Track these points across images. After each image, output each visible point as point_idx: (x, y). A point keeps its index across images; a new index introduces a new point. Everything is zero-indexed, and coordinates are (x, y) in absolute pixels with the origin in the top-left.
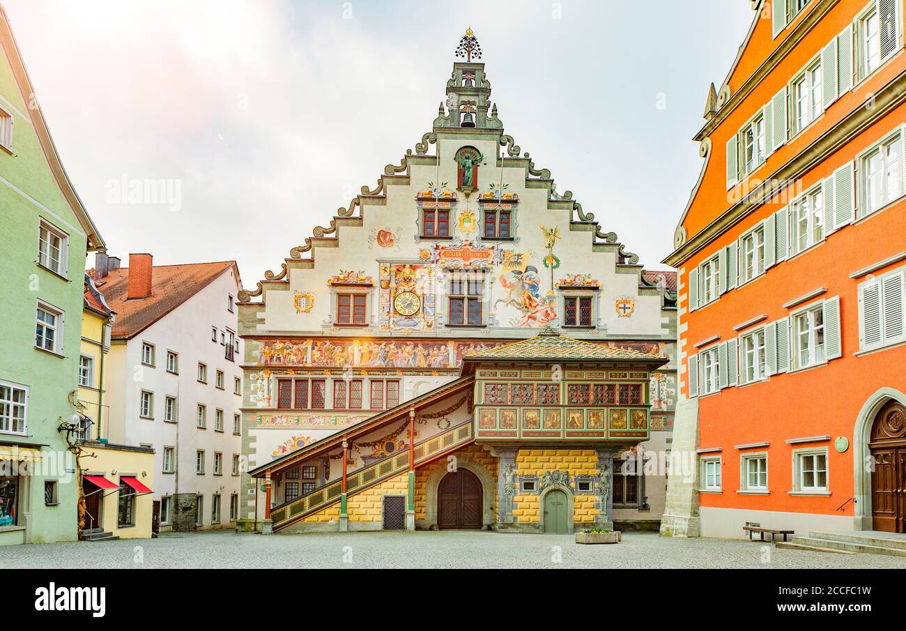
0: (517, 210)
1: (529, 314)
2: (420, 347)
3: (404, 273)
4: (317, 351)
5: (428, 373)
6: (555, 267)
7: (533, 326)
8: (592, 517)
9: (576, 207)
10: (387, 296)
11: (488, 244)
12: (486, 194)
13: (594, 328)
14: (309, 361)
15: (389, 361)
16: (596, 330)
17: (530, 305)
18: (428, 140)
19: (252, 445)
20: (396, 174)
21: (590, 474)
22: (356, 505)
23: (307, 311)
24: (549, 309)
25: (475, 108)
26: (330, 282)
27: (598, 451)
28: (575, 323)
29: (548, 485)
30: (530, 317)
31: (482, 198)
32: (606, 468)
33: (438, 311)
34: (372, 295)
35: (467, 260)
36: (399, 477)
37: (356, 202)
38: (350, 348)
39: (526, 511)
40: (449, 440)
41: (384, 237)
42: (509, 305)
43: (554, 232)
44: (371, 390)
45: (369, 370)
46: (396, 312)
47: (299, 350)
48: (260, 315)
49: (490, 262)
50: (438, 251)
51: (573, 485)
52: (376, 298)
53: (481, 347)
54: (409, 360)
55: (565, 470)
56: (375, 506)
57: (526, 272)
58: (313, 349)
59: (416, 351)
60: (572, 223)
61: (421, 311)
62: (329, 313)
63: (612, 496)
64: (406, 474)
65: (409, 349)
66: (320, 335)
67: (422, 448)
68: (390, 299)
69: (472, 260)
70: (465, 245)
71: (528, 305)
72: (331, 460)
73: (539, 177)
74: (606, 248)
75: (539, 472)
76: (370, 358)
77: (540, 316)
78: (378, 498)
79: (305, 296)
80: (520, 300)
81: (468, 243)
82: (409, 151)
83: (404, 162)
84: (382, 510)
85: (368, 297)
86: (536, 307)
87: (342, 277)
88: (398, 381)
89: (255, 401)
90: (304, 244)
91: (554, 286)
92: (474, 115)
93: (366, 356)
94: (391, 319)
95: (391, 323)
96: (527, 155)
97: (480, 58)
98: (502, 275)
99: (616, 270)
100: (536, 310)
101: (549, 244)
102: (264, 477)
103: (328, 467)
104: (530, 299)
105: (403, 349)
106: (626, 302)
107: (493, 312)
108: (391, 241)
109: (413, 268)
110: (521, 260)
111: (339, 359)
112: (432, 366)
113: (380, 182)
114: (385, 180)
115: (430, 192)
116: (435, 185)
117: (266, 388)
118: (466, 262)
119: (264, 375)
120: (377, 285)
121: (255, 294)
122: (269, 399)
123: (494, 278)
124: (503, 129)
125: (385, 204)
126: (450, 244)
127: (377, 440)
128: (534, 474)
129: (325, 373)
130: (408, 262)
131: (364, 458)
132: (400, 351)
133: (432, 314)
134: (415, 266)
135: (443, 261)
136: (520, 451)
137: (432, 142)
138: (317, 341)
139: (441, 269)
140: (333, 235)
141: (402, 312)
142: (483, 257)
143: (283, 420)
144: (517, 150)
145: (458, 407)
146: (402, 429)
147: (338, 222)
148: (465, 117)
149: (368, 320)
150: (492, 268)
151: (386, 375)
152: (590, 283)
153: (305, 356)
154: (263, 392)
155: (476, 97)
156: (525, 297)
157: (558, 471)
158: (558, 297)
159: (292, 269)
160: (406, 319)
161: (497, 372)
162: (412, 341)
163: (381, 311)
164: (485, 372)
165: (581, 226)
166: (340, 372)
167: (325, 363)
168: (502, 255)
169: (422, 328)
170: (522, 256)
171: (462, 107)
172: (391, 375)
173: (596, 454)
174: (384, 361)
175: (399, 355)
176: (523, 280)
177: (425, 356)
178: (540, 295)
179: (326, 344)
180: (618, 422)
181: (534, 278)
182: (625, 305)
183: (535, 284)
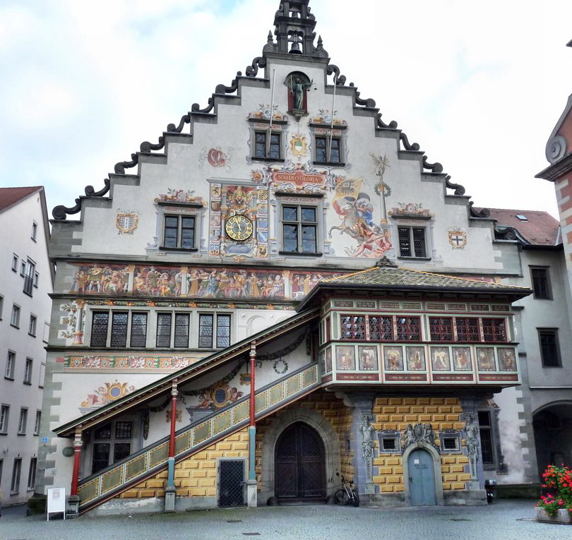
0: (347, 137)
1: (364, 243)
2: (253, 276)
3: (236, 194)
4: (140, 278)
5: (262, 307)
6: (387, 195)
7: (369, 256)
8: (462, 483)
9: (403, 137)
10: (217, 219)
11: (320, 169)
12: (316, 119)
14: (130, 289)
15: (220, 291)
16: (431, 262)
17: (365, 233)
18: (257, 64)
19: (56, 394)
20: (226, 94)
21: (454, 427)
22: (186, 473)
23: (130, 232)
24: (384, 239)
25: (301, 38)
26: (157, 201)
28: (410, 255)
29: (412, 442)
30: (365, 247)
31: (313, 122)
32: (472, 420)
33: (272, 237)
34: (202, 217)
35: (300, 184)
36: (237, 434)
37: (186, 119)
38: (177, 275)
39: (388, 477)
40: (294, 385)
41: (215, 157)
42: (344, 233)
43: (383, 159)
44: (200, 326)
45: (198, 301)
46: (227, 236)
47: (118, 276)
48: (76, 235)
49: (323, 187)
50: (271, 174)
52: (206, 221)
53: (318, 278)
54: (242, 291)
55: (427, 424)
56: (209, 475)
57: (359, 198)
58: (135, 275)
59: (250, 281)
60: (400, 152)
61: (254, 237)
62: (155, 235)
63: (481, 456)
64: (245, 430)
65: (241, 278)
66: (144, 260)
67: (264, 395)
68: (221, 222)
69: (305, 184)
71: (362, 234)
72: (151, 414)
73: (364, 106)
74: (433, 178)
76: (199, 288)
77: (374, 245)
78: (211, 463)
79: (129, 216)
80: (354, 228)
81: (300, 167)
82: (239, 73)
83: (235, 82)
84: (217, 480)
85: (198, 219)
86: (371, 235)
87: (170, 196)
88: (230, 316)
89: (63, 337)
91: (387, 216)
92: (301, 45)
93: (195, 285)
94: (222, 244)
95: (222, 248)
96: (352, 84)
98: (335, 202)
99: (445, 201)
100: (371, 240)
101: (379, 172)
103: (146, 423)
104: (364, 227)
105: (235, 278)
106: (458, 233)
107: (328, 239)
108: (223, 161)
109: (245, 189)
110: (353, 187)
111: (165, 289)
112: (267, 298)
113: (212, 102)
114: (217, 99)
115: (262, 113)
116: (265, 106)
117: (77, 322)
118: (298, 187)
119: (76, 305)
120: (207, 206)
121: (72, 211)
122: (81, 335)
123: (328, 205)
124: (330, 59)
125: (216, 122)
126: (283, 167)
127: (206, 387)
128: (394, 428)
129: (147, 304)
130: (240, 183)
131: (190, 410)
132: (232, 281)
133: (266, 240)
134: (247, 188)
135: (276, 184)
136: (376, 399)
137: (261, 67)
138: (140, 267)
139: (274, 193)
140: (162, 151)
141: (233, 237)
142: (316, 182)
143: (95, 361)
144: (343, 79)
145: (296, 347)
146: (234, 373)
147: (167, 138)
148: (293, 46)
149: (197, 245)
150: (325, 194)
151: (217, 307)
152: (422, 213)
153: (126, 284)
154: (74, 326)
155: (303, 28)
156: (360, 225)
157: (420, 424)
158: (392, 226)
159: (115, 185)
160: (238, 244)
161: (352, 303)
162: (245, 269)
163: (211, 235)
164: (340, 302)
165: (408, 155)
166: (165, 304)
167: (149, 293)
168: (334, 181)
169: (255, 255)
170: (354, 182)
171: (289, 37)
172: (223, 307)
173: (460, 402)
174: (215, 292)
175: (231, 285)
176: (356, 207)
177: (258, 286)
178: (374, 223)
179: (150, 270)
180: (486, 363)
181: (367, 206)
182: (457, 237)
183: (368, 211)
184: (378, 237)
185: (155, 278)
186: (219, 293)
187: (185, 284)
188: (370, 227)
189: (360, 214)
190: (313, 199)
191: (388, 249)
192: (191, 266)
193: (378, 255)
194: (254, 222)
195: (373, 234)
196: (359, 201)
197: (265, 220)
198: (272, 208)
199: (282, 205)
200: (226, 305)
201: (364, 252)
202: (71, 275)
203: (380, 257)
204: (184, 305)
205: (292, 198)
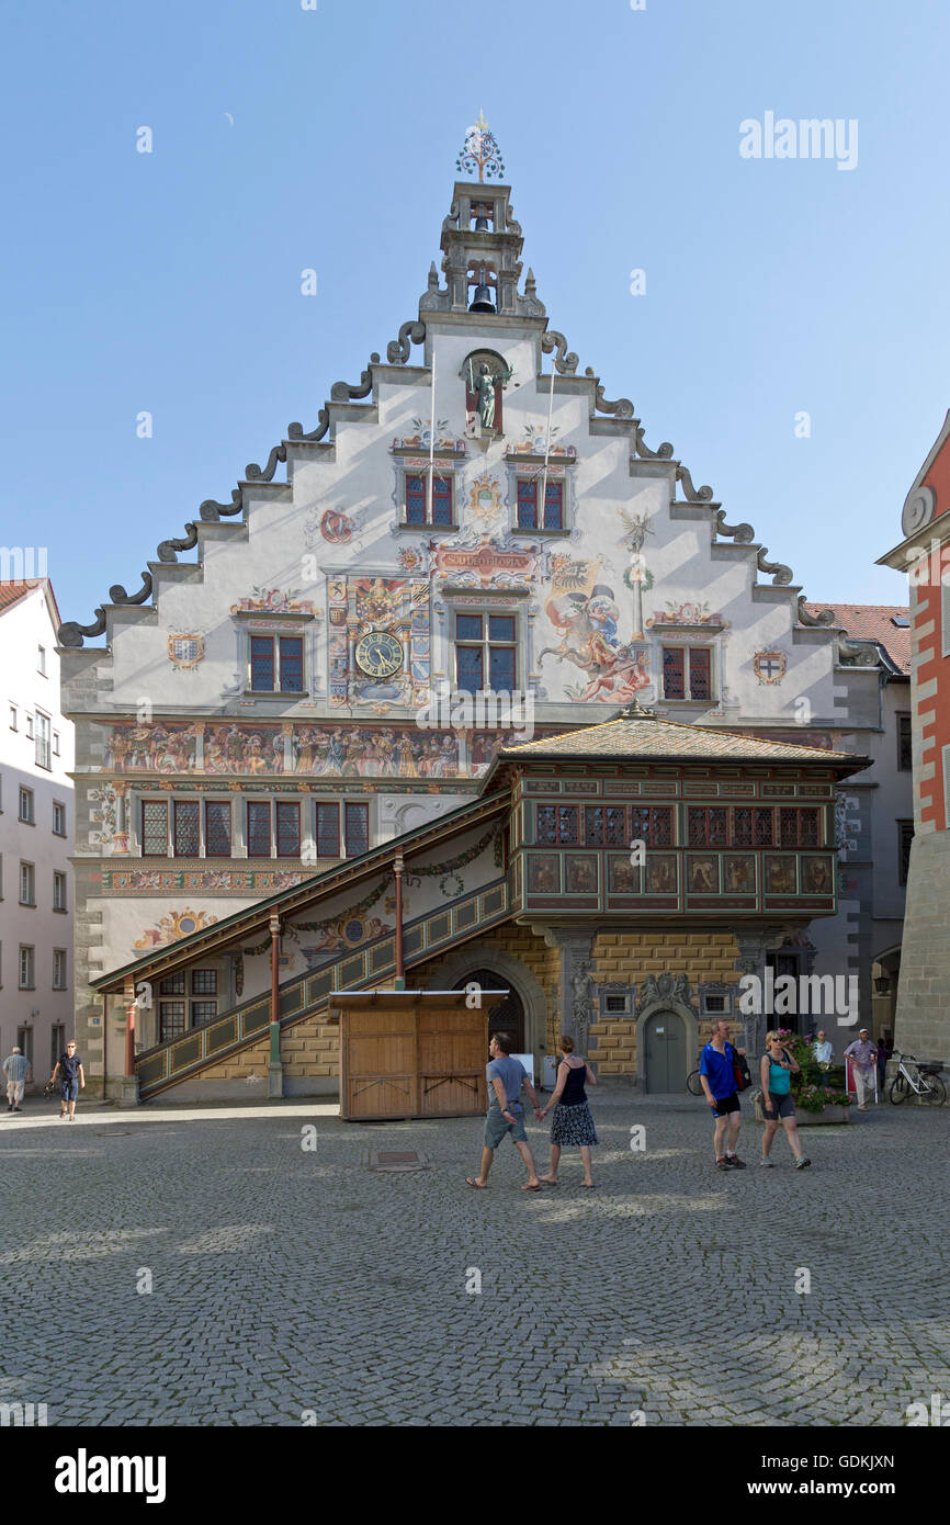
0: (575, 477)
1: (600, 677)
2: (406, 739)
3: (373, 594)
4: (214, 744)
5: (421, 789)
6: (641, 589)
7: (608, 700)
9: (683, 475)
10: (341, 639)
11: (525, 543)
12: (519, 444)
13: (716, 704)
14: (200, 762)
15: (348, 765)
16: (719, 710)
17: (602, 659)
18: (409, 337)
19: (96, 929)
20: (352, 401)
21: (726, 981)
22: (298, 1043)
23: (193, 667)
24: (636, 669)
25: (494, 275)
26: (235, 610)
27: (738, 936)
28: (683, 698)
29: (652, 1001)
30: (602, 683)
31: (512, 452)
33: (437, 669)
34: (316, 636)
35: (487, 572)
37: (279, 455)
38: (276, 739)
39: (612, 1052)
40: (466, 915)
41: (335, 527)
42: (565, 660)
43: (641, 519)
44: (317, 821)
45: (312, 782)
46: (358, 669)
47: (179, 742)
48: (103, 672)
49: (529, 576)
50: (435, 554)
51: (695, 1000)
52: (321, 644)
54: (385, 763)
55: (680, 973)
57: (594, 595)
58: (206, 740)
59: (399, 745)
60: (675, 505)
61: (405, 670)
62: (237, 672)
64: (390, 982)
65: (384, 742)
66: (220, 714)
67: (419, 931)
68: (347, 645)
69: (496, 573)
71: (597, 660)
72: (245, 957)
73: (612, 416)
74: (736, 553)
75: (635, 976)
76: (313, 760)
77: (618, 679)
79: (189, 636)
80: (583, 650)
81: (488, 539)
82: (375, 357)
83: (368, 377)
85: (307, 641)
86: (611, 663)
87: (256, 601)
88: (367, 804)
89: (97, 842)
90: (183, 535)
91: (645, 626)
92: (492, 290)
93: (306, 754)
94: (351, 684)
95: (351, 691)
96: (589, 371)
97: (501, 176)
98: (551, 603)
99: (753, 596)
100: (611, 670)
101: (634, 544)
102: (121, 991)
103: (239, 971)
104: (601, 648)
105: (374, 741)
106: (772, 656)
107: (535, 672)
108: (347, 532)
109: (389, 585)
110: (584, 575)
111: (257, 761)
112: (429, 776)
113: (325, 417)
114: (334, 412)
115: (417, 437)
116: (424, 423)
117: (118, 817)
118: (484, 577)
119: (114, 790)
120: (322, 617)
121: (92, 632)
122: (126, 839)
123: (537, 608)
124: (548, 319)
125: (332, 459)
126: (456, 540)
127: (331, 917)
128: (626, 981)
129: (229, 787)
130: (380, 573)
131: (307, 953)
132: (369, 746)
133: (426, 675)
134: (392, 582)
135: (444, 573)
136: (599, 936)
137: (417, 341)
138: (213, 726)
139: (440, 589)
140: (238, 518)
141: (369, 672)
142: (516, 566)
143: (152, 879)
144: (572, 361)
145: (478, 854)
146: (376, 895)
147: (247, 491)
148: (478, 294)
149: (308, 686)
150: (533, 589)
151: (344, 791)
152: (707, 620)
153: (193, 755)
154: (113, 824)
155: (496, 254)
156: (593, 645)
157: (669, 974)
158: (652, 645)
159: (161, 583)
160: (378, 683)
161: (558, 784)
162: (391, 727)
163: (332, 669)
164: (537, 783)
165: (690, 510)
166: (259, 786)
167: (231, 769)
168: (550, 565)
169: (408, 701)
170: (587, 566)
171: (471, 274)
172: (354, 791)
173: (736, 941)
174: (340, 765)
175: (368, 753)
176: (588, 612)
177: (414, 756)
178: (619, 640)
179: (231, 730)
180: (780, 880)
181: (609, 609)
182: (769, 663)
183: (610, 620)
184: (626, 666)
185: (240, 744)
186: (347, 768)
187: (290, 752)
188: (612, 649)
189: (595, 624)
190: (510, 599)
191: (642, 687)
192: (299, 725)
193: (624, 698)
194: (405, 644)
195: (616, 660)
196: (594, 601)
197: (425, 639)
198: (436, 618)
199: (456, 611)
200: (360, 787)
201: (600, 692)
202: (101, 742)
203: (627, 700)
204: (290, 787)
205: (472, 598)
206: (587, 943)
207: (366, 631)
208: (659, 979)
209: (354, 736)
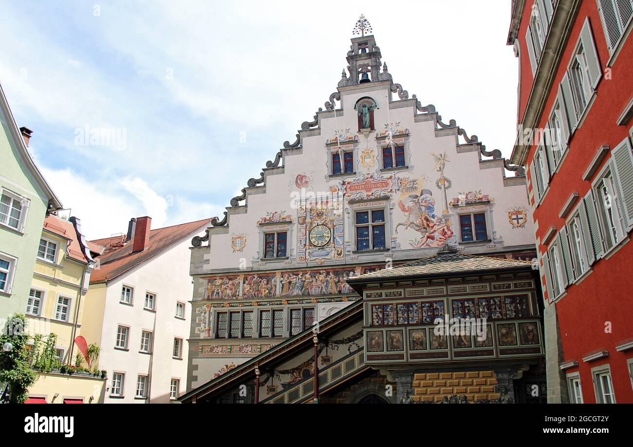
0: (410, 142)
1: (427, 234)
2: (332, 275)
4: (247, 284)
5: (339, 299)
6: (448, 188)
7: (432, 246)
9: (461, 132)
10: (303, 230)
11: (386, 175)
12: (382, 133)
13: (490, 241)
14: (241, 294)
15: (305, 290)
16: (492, 244)
17: (428, 225)
18: (334, 98)
19: (195, 373)
20: (311, 128)
23: (241, 250)
24: (445, 228)
25: (369, 68)
26: (259, 223)
27: (496, 372)
28: (471, 239)
30: (428, 237)
31: (379, 136)
32: (506, 392)
33: (346, 239)
34: (292, 230)
35: (369, 191)
37: (279, 156)
38: (273, 280)
40: (350, 365)
41: (300, 180)
42: (409, 228)
43: (443, 156)
44: (291, 319)
46: (311, 244)
47: (233, 284)
48: (206, 257)
49: (389, 190)
50: (345, 186)
52: (295, 234)
54: (322, 288)
55: (462, 395)
57: (421, 195)
58: (244, 283)
59: (329, 279)
60: (458, 146)
61: (332, 241)
62: (258, 251)
65: (322, 277)
66: (250, 270)
67: (326, 373)
68: (306, 233)
69: (374, 191)
70: (367, 178)
71: (426, 226)
73: (427, 112)
74: (492, 164)
75: (436, 397)
76: (289, 288)
77: (437, 235)
79: (240, 237)
80: (418, 222)
81: (369, 176)
82: (320, 109)
83: (317, 117)
85: (289, 233)
86: (433, 227)
87: (268, 218)
88: (313, 309)
89: (198, 332)
90: (241, 194)
91: (449, 206)
92: (369, 74)
93: (286, 286)
94: (307, 251)
95: (307, 254)
96: (414, 96)
97: (371, 32)
98: (401, 201)
99: (504, 184)
100: (433, 230)
101: (440, 168)
106: (519, 212)
107: (395, 236)
108: (307, 182)
110: (416, 185)
111: (265, 291)
112: (342, 292)
113: (299, 136)
114: (302, 134)
115: (336, 138)
116: (340, 132)
117: (207, 320)
118: (368, 193)
119: (206, 308)
120: (295, 221)
121: (204, 239)
122: (209, 330)
123: (394, 205)
124: (393, 79)
125: (301, 153)
126: (355, 178)
127: (295, 367)
129: (253, 304)
131: (284, 386)
132: (314, 280)
133: (341, 243)
135: (349, 194)
136: (414, 375)
137: (337, 99)
138: (247, 276)
139: (348, 202)
140: (262, 184)
142: (383, 186)
143: (219, 349)
144: (406, 93)
147: (267, 172)
148: (363, 76)
149: (288, 254)
150: (391, 196)
151: (303, 303)
152: (481, 199)
153: (238, 290)
154: (205, 323)
155: (370, 60)
156: (423, 219)
157: (456, 396)
158: (453, 215)
159: (231, 216)
160: (319, 249)
161: (382, 293)
162: (325, 270)
163: (299, 244)
164: (371, 294)
165: (467, 147)
166: (265, 303)
167: (253, 295)
168: (399, 183)
169: (333, 256)
170: (417, 181)
171: (360, 70)
172: (307, 303)
173: (495, 375)
174: (301, 291)
175: (314, 283)
176: (420, 203)
177: (335, 283)
178: (436, 215)
179: (254, 277)
180: (507, 338)
181: (429, 200)
182: (517, 216)
183: (431, 205)
184: (441, 227)
185: (258, 283)
186: (304, 291)
187: (279, 286)
188: (432, 219)
190: (381, 201)
191: (450, 237)
192: (284, 272)
193: (440, 243)
194: (332, 230)
195: (435, 225)
197: (341, 226)
198: (346, 215)
199: (355, 211)
200: (310, 301)
201: (427, 242)
202: (203, 286)
203: (442, 245)
204: (278, 303)
205: (362, 204)
206: (409, 379)
207: (314, 225)
208: (450, 399)
209: (308, 276)
